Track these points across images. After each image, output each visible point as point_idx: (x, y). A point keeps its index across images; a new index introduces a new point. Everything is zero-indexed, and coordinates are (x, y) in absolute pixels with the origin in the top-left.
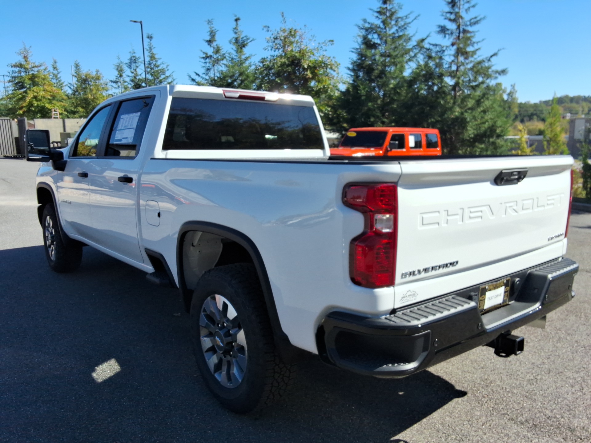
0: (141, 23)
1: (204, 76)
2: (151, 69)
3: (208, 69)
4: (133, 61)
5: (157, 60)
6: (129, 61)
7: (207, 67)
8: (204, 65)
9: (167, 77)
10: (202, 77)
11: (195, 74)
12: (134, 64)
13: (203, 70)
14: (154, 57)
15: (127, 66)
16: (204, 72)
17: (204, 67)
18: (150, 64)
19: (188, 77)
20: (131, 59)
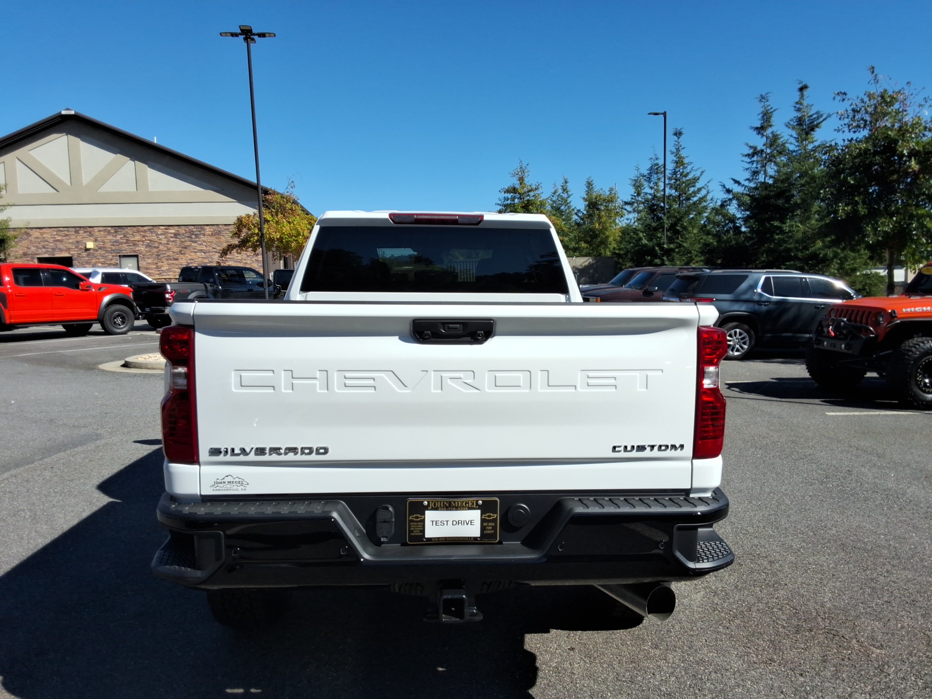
0: (665, 114)
1: (746, 183)
2: (676, 180)
3: (755, 173)
4: (655, 170)
5: (686, 165)
6: (649, 172)
7: (753, 170)
8: (748, 166)
9: (699, 190)
10: (743, 185)
11: (732, 182)
12: (655, 176)
13: (748, 175)
14: (682, 162)
15: (645, 180)
16: (749, 177)
17: (747, 169)
18: (675, 173)
19: (720, 188)
20: (651, 168)
